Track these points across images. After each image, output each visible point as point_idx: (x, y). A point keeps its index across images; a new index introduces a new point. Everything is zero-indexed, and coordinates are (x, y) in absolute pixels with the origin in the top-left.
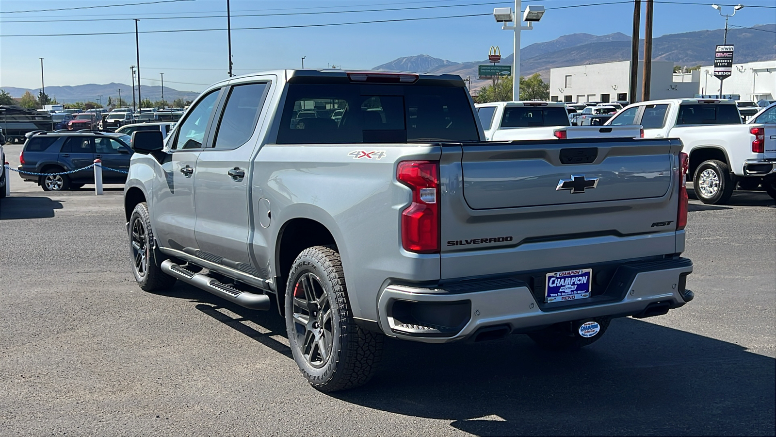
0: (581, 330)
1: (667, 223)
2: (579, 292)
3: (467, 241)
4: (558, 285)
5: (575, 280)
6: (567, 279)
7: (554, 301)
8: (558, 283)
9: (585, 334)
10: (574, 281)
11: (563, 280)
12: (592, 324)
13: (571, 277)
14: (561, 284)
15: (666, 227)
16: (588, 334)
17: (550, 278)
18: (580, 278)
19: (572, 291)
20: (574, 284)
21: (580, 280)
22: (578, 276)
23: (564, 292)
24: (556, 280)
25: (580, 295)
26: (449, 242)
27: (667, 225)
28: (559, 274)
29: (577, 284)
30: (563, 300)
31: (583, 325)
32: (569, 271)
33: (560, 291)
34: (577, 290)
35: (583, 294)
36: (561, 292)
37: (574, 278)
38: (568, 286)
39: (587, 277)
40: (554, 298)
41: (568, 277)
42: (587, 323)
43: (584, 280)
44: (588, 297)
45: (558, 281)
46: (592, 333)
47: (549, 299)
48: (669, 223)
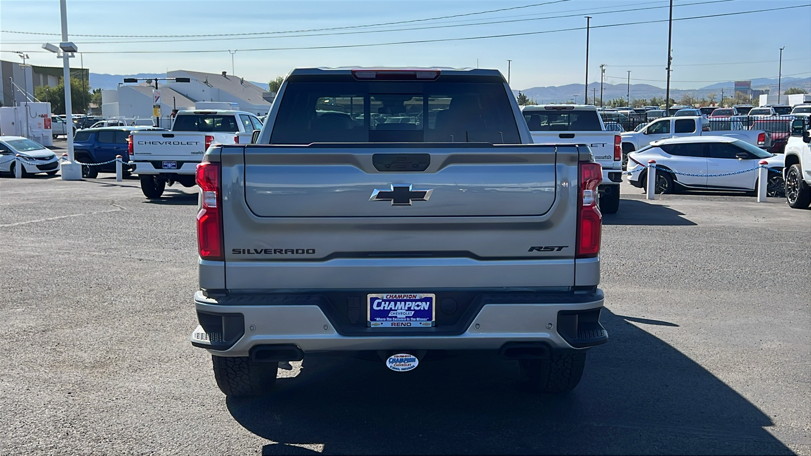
0: (390, 362)
1: (556, 249)
2: (418, 319)
3: (256, 250)
4: (385, 309)
5: (413, 305)
6: (398, 303)
7: (381, 326)
8: (385, 306)
9: (396, 367)
10: (410, 306)
11: (393, 303)
12: (406, 356)
13: (405, 301)
14: (391, 308)
15: (555, 253)
16: (400, 368)
17: (373, 300)
18: (419, 303)
19: (407, 317)
20: (409, 309)
21: (418, 306)
22: (416, 301)
23: (396, 317)
24: (383, 303)
25: (417, 323)
26: (233, 250)
27: (557, 250)
28: (385, 296)
29: (414, 310)
30: (393, 326)
31: (393, 357)
32: (400, 294)
33: (390, 315)
34: (414, 316)
35: (424, 323)
36: (390, 317)
37: (410, 303)
38: (401, 311)
39: (428, 303)
40: (380, 323)
41: (401, 301)
42: (399, 355)
43: (425, 306)
44: (431, 326)
45: (385, 304)
46: (407, 367)
47: (372, 323)
48: (560, 248)
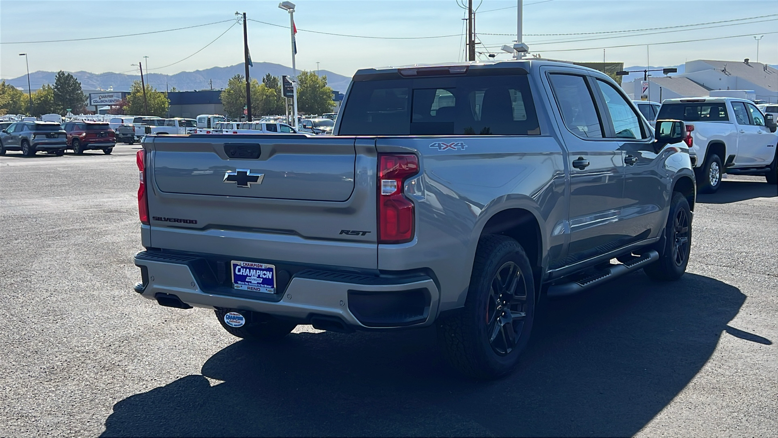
0: (227, 318)
1: (361, 233)
2: (265, 286)
3: (164, 218)
4: (244, 274)
5: (261, 273)
6: (252, 270)
7: (240, 288)
8: (243, 272)
9: (231, 323)
10: (259, 274)
11: (248, 270)
12: (237, 315)
13: (256, 269)
14: (247, 274)
15: (360, 237)
16: (234, 324)
17: (235, 266)
18: (265, 272)
19: (258, 283)
20: (259, 277)
21: (265, 274)
22: (263, 270)
23: (251, 282)
24: (242, 269)
25: (266, 289)
26: (155, 217)
27: (362, 235)
28: (242, 263)
29: (262, 278)
30: (249, 290)
31: (228, 314)
32: (252, 263)
33: (247, 280)
34: (262, 283)
35: (268, 289)
36: (248, 282)
37: (259, 271)
38: (254, 277)
39: (271, 273)
40: (240, 285)
41: (253, 269)
42: (232, 313)
43: (269, 275)
44: (273, 293)
45: (243, 270)
46: (238, 324)
47: (235, 285)
48: (364, 233)
